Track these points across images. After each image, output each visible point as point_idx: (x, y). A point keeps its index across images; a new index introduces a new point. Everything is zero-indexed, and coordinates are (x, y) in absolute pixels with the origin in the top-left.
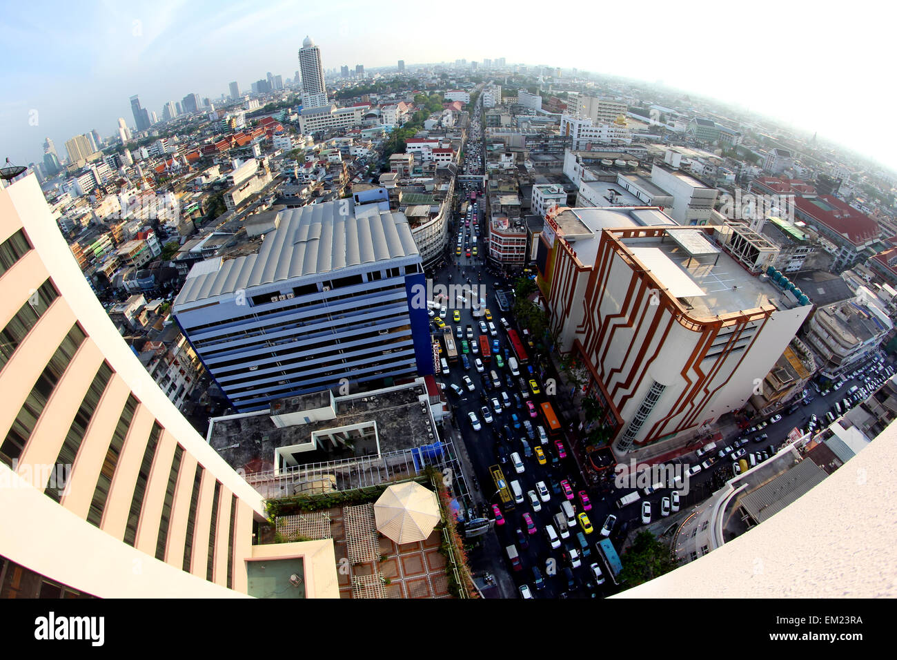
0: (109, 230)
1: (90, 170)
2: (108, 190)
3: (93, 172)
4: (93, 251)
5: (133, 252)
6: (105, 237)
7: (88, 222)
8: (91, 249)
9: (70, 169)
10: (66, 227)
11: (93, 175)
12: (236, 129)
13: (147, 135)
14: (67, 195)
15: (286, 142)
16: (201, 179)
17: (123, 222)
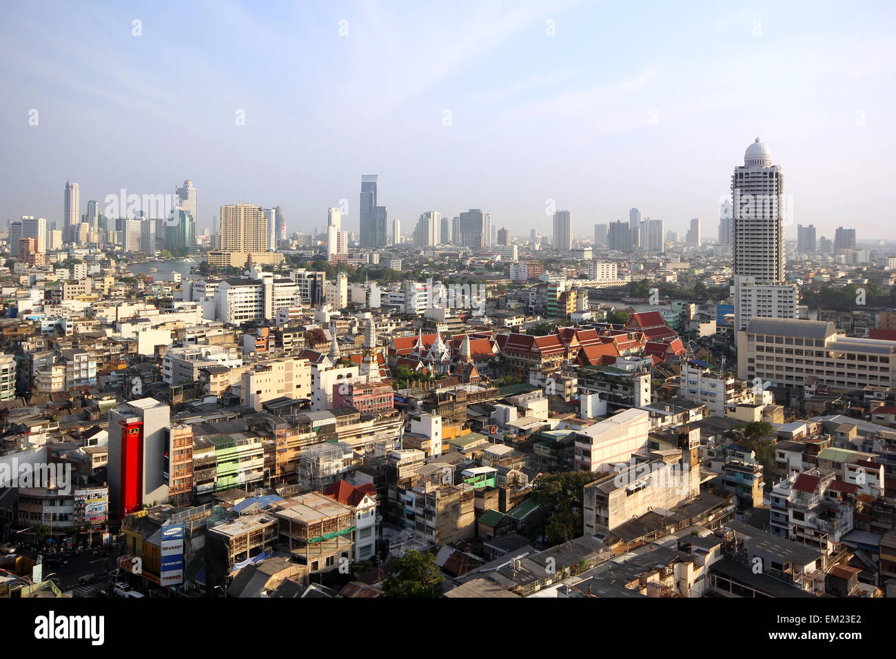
0: (271, 436)
1: (260, 282)
2: (285, 340)
3: (264, 287)
4: (214, 465)
5: (316, 527)
6: (254, 445)
7: (223, 388)
8: (215, 458)
9: (211, 259)
10: (170, 373)
11: (262, 294)
12: (572, 316)
13: (376, 261)
14: (194, 307)
15: (712, 390)
16: (506, 413)
17: (307, 431)
